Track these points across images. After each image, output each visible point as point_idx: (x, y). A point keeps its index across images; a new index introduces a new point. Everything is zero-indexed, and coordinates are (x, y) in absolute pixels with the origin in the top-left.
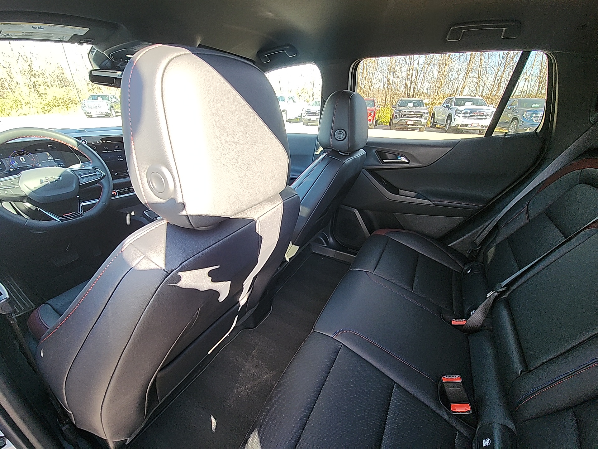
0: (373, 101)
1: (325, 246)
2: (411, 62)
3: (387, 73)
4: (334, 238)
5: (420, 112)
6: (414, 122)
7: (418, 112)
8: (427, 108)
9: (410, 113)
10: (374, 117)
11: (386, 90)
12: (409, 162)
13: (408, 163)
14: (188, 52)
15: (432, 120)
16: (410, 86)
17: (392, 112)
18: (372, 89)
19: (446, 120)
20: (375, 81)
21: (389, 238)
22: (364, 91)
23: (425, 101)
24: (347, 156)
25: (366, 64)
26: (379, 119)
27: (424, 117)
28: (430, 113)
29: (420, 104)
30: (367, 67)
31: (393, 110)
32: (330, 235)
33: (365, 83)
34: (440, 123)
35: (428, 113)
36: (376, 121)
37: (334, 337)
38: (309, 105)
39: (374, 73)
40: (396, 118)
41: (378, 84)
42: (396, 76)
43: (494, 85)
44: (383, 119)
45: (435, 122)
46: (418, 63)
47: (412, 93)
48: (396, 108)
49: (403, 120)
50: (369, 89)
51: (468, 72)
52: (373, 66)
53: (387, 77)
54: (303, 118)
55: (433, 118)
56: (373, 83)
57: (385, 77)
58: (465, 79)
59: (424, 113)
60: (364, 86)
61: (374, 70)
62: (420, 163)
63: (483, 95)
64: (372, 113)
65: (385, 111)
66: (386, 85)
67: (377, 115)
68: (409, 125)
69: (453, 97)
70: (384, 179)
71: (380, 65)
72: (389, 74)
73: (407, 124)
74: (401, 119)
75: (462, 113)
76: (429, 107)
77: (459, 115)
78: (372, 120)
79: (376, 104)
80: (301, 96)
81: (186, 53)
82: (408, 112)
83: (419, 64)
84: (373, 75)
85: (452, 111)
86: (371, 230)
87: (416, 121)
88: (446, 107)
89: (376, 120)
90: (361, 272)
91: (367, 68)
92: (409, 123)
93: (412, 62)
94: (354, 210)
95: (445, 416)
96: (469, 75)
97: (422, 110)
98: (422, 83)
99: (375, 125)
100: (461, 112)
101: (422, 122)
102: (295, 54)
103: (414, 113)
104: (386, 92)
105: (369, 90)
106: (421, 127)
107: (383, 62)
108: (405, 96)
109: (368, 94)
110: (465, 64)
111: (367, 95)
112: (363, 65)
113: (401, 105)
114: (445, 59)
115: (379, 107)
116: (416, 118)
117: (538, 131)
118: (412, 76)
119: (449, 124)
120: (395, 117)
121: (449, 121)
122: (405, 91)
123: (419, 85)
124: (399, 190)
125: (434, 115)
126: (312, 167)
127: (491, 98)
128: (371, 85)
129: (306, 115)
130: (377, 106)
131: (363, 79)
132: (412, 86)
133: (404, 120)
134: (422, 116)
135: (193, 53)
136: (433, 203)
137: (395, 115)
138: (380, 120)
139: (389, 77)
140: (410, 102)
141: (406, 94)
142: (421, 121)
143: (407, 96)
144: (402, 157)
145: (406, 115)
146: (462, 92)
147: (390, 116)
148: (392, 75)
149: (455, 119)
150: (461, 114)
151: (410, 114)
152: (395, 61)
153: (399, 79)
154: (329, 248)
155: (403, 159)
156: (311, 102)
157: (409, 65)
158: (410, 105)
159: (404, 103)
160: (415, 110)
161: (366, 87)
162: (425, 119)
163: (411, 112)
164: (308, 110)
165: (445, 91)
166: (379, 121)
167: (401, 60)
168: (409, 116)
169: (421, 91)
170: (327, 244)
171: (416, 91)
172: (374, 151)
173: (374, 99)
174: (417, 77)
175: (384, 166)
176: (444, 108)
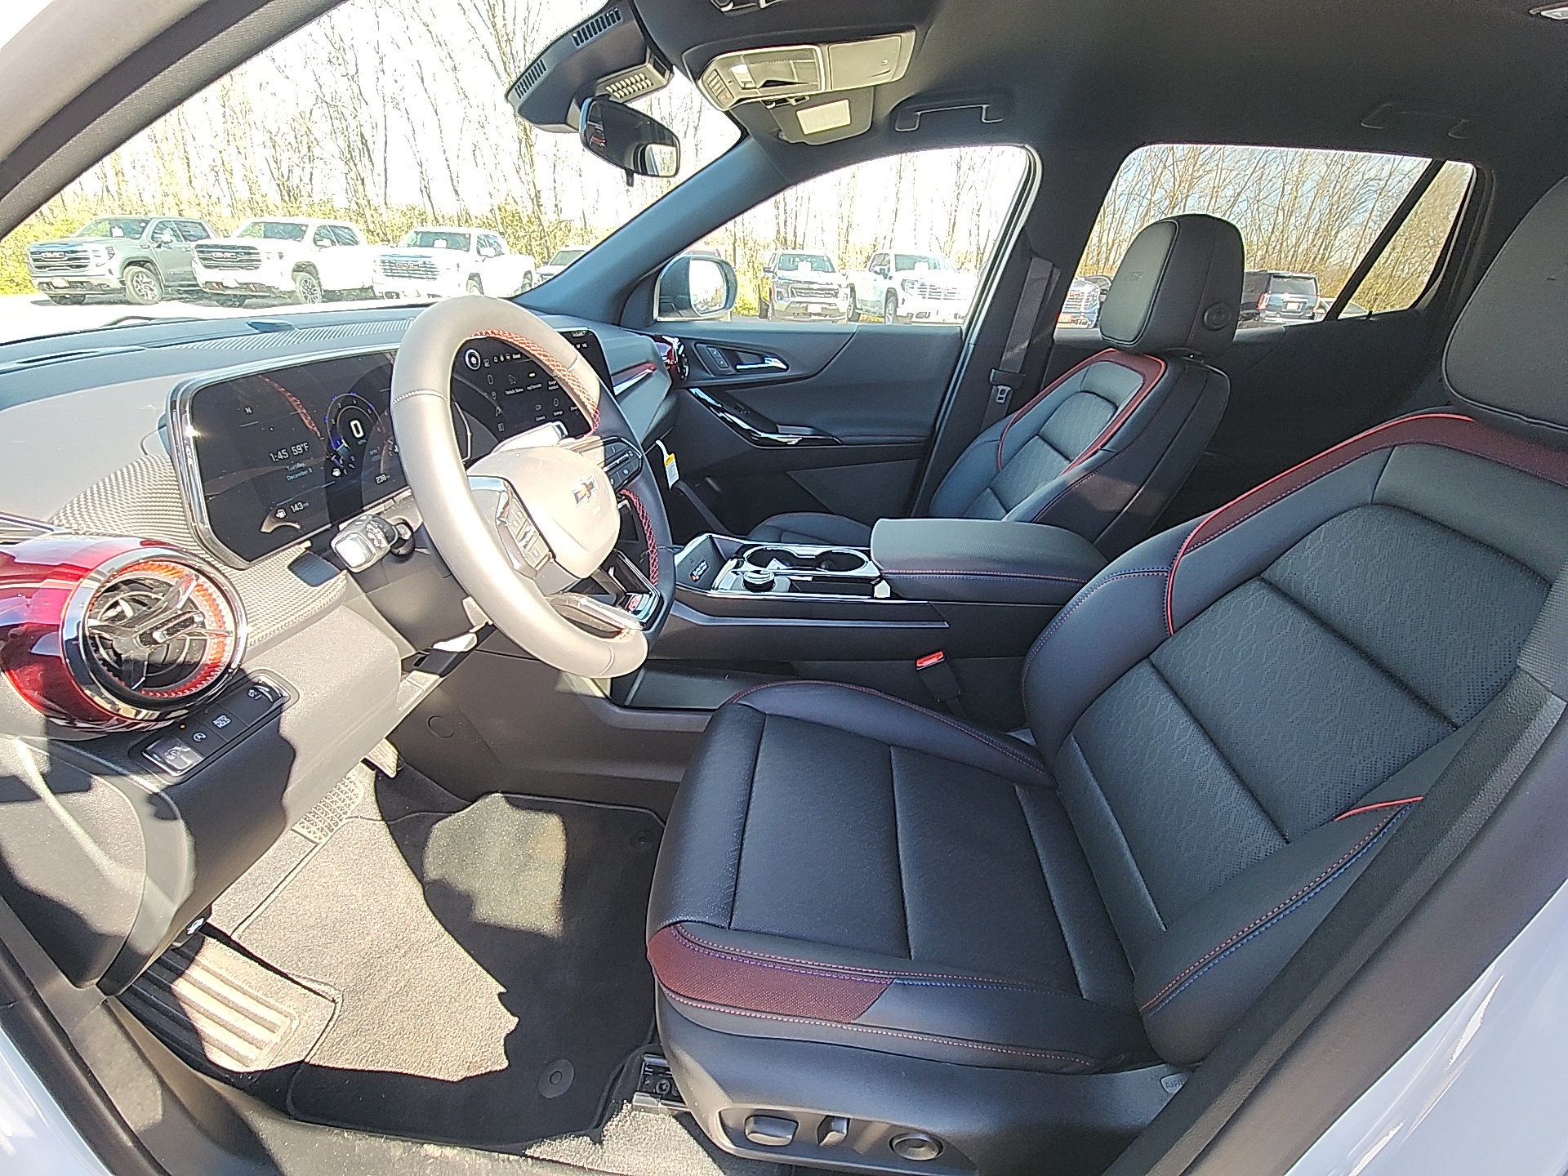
5: (831, 284)
6: (822, 308)
7: (826, 284)
9: (811, 286)
19: (883, 302)
27: (841, 296)
29: (823, 265)
34: (871, 309)
40: (781, 298)
49: (797, 302)
59: (840, 286)
68: (810, 314)
73: (809, 311)
74: (793, 299)
77: (910, 291)
82: (804, 282)
85: (893, 282)
87: (827, 306)
88: (879, 274)
92: (812, 309)
97: (835, 279)
103: (818, 287)
106: (837, 320)
116: (825, 297)
119: (891, 315)
120: (777, 297)
121: (891, 305)
133: (801, 303)
134: (837, 293)
137: (778, 292)
142: (835, 305)
145: (803, 291)
149: (903, 299)
150: (913, 288)
151: (812, 289)
158: (805, 267)
159: (788, 263)
160: (818, 278)
162: (844, 300)
163: (809, 283)
168: (811, 293)
176: (873, 275)
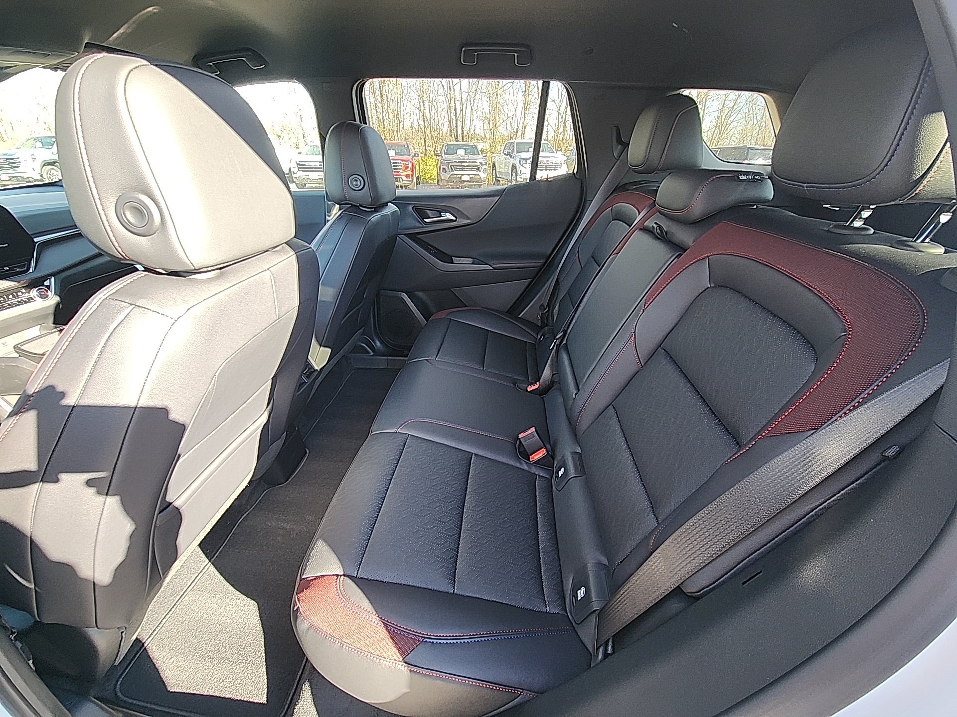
0: (406, 146)
1: (372, 354)
2: (450, 87)
3: (420, 102)
4: (381, 342)
5: (475, 162)
6: (470, 178)
7: (473, 162)
8: (484, 157)
9: (463, 164)
10: (412, 171)
11: (423, 129)
12: (456, 219)
13: (455, 221)
14: (145, 62)
15: (494, 174)
16: (456, 124)
17: (437, 163)
18: (401, 128)
19: (510, 172)
20: (404, 115)
21: (451, 319)
22: (389, 131)
23: (480, 146)
24: (372, 211)
25: (384, 87)
26: (421, 174)
27: (482, 170)
28: (489, 164)
29: (473, 150)
30: (387, 91)
31: (438, 160)
32: (375, 339)
33: (389, 118)
34: (504, 177)
35: (486, 163)
36: (418, 178)
37: (398, 430)
38: (300, 153)
39: (399, 101)
40: (445, 172)
41: (408, 119)
42: (433, 108)
43: (558, 125)
44: (426, 174)
45: (498, 176)
46: (461, 89)
47: (461, 135)
48: (442, 157)
49: (455, 174)
50: (397, 126)
51: (526, 106)
52: (395, 90)
53: (420, 108)
54: (294, 175)
55: (494, 171)
56: (401, 116)
57: (418, 109)
58: (525, 115)
59: (481, 163)
60: (388, 123)
61: (399, 96)
62: (468, 218)
63: (549, 139)
64: (408, 164)
65: (428, 161)
66: (421, 122)
67: (417, 168)
68: (464, 181)
69: (514, 140)
70: (431, 246)
71: (406, 90)
72: (422, 104)
73: (462, 180)
74: (452, 173)
75: (528, 163)
76: (486, 155)
77: (524, 165)
78: (410, 176)
79: (413, 152)
80: (282, 137)
81: (144, 64)
82: (459, 162)
83: (462, 91)
84: (399, 104)
85: (515, 160)
86: (427, 315)
87: (473, 176)
88: (507, 155)
89: (417, 176)
90: (420, 362)
91: (387, 94)
92: (465, 178)
93: (452, 87)
94: (401, 294)
95: (525, 467)
96: (528, 109)
97: (479, 159)
98: (471, 121)
99: (417, 184)
100: (526, 161)
101: (480, 178)
102: (262, 65)
103: (467, 164)
104: (424, 133)
105: (397, 129)
106: (482, 184)
107: (409, 85)
108: (451, 139)
109: (398, 136)
110: (521, 93)
111: (396, 138)
112: (380, 88)
113: (448, 152)
114: (494, 85)
115: (416, 155)
116: (472, 171)
117: (575, 172)
118: (455, 110)
119: (515, 179)
120: (443, 171)
121: (514, 174)
122: (451, 131)
123: (467, 122)
124: (452, 259)
125: (495, 166)
126: (325, 230)
127: (558, 143)
128: (399, 120)
129: (299, 170)
130: (415, 154)
131: (384, 110)
132: (459, 124)
133: (457, 175)
134: (479, 168)
135: (151, 64)
136: (493, 267)
137: (443, 168)
138: (423, 176)
139: (422, 109)
140: (460, 147)
141: (453, 135)
142: (479, 175)
143: (454, 139)
144: (446, 214)
145: (458, 167)
146: (524, 134)
147: (435, 169)
148: (426, 105)
149: (521, 171)
150: (526, 163)
151: (463, 166)
152: (427, 85)
153: (438, 112)
154: (376, 355)
155: (448, 216)
156: (303, 149)
157: (449, 92)
158: (461, 152)
159: (451, 150)
160: (468, 159)
161: (391, 123)
162: (483, 172)
163: (463, 162)
164: (299, 162)
165: (503, 131)
166: (422, 178)
167: (436, 85)
168: (463, 168)
169: (472, 132)
170: (373, 352)
171: (465, 133)
172: (410, 208)
173: (407, 143)
174: (462, 110)
175: (427, 227)
176: (504, 156)
